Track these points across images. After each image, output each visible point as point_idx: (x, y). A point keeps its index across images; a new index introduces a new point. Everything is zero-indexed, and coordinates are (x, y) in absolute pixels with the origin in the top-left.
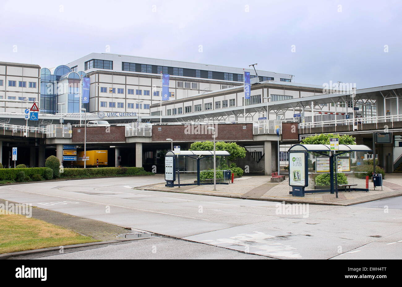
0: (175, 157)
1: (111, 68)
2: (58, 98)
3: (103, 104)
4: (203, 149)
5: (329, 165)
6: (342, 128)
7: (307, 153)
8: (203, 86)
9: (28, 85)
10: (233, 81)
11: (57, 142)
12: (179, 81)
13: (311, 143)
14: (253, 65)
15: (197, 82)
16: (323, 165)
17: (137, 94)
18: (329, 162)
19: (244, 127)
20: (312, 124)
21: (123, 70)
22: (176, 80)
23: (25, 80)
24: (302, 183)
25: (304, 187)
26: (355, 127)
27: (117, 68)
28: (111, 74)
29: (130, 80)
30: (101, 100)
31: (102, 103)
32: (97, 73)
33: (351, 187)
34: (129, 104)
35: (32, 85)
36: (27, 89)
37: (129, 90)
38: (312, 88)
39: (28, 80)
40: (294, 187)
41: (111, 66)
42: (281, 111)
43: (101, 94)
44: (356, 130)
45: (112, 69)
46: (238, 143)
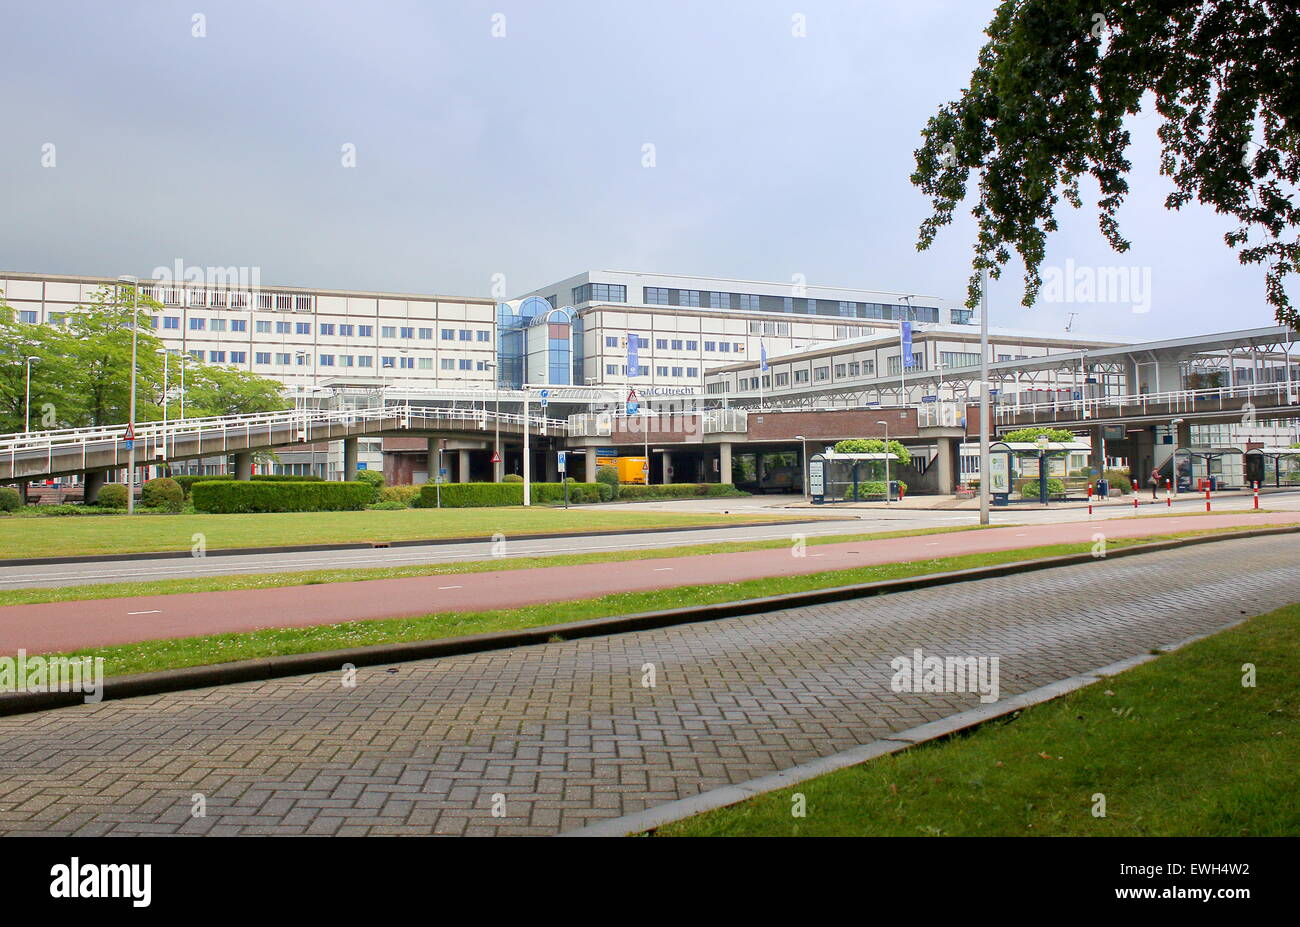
0: (826, 463)
1: (623, 299)
2: (526, 360)
3: (611, 370)
4: (856, 450)
5: (1038, 468)
6: (1066, 415)
7: (1011, 453)
8: (799, 329)
9: (475, 336)
10: (858, 316)
11: (588, 443)
12: (753, 322)
13: (1017, 441)
14: (907, 298)
15: (788, 321)
16: (1031, 469)
17: (674, 348)
18: (1038, 464)
19: (903, 415)
20: (1017, 409)
21: (645, 302)
22: (746, 319)
23: (470, 326)
24: (1005, 490)
25: (1007, 495)
26: (1087, 414)
27: (635, 298)
28: (624, 312)
29: (662, 322)
30: (608, 361)
31: (609, 366)
32: (599, 310)
33: (1068, 497)
34: (659, 368)
35: (483, 336)
36: (475, 344)
37: (659, 341)
38: (1016, 338)
39: (474, 328)
40: (995, 494)
41: (622, 295)
42: (961, 383)
43: (608, 350)
44: (1087, 418)
45: (625, 301)
46: (902, 441)
